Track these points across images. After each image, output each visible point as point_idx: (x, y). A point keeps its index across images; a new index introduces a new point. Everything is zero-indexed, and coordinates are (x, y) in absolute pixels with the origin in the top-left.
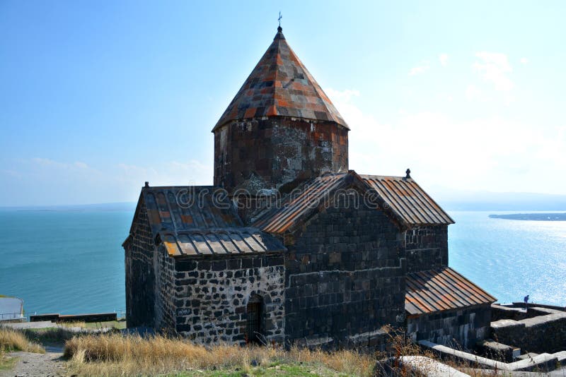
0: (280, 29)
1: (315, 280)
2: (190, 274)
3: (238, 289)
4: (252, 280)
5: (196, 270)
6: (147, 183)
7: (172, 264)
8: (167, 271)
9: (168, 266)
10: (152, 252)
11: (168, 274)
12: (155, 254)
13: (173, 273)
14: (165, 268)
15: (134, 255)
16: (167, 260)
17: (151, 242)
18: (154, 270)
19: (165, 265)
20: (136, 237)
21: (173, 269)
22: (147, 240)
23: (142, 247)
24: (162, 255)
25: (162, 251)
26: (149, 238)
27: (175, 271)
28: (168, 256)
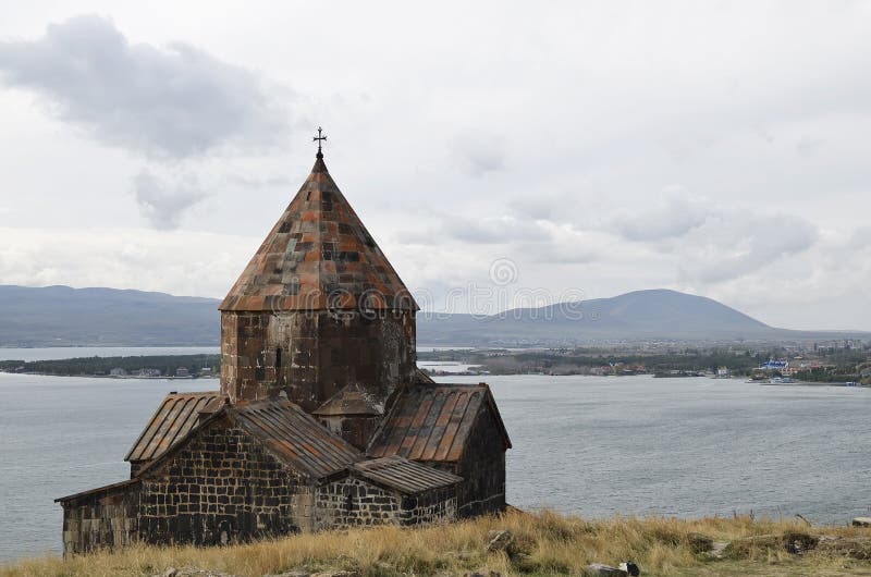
0: (320, 156)
4: (442, 514)
5: (417, 507)
7: (392, 504)
8: (366, 514)
9: (372, 508)
10: (280, 497)
11: (370, 517)
12: (301, 499)
13: (392, 514)
14: (357, 512)
15: (154, 511)
16: (369, 500)
17: (277, 483)
18: (290, 521)
19: (358, 508)
20: (172, 480)
21: (395, 508)
22: (253, 482)
23: (216, 494)
24: (342, 496)
25: (339, 492)
26: (268, 479)
27: (402, 512)
28: (370, 496)
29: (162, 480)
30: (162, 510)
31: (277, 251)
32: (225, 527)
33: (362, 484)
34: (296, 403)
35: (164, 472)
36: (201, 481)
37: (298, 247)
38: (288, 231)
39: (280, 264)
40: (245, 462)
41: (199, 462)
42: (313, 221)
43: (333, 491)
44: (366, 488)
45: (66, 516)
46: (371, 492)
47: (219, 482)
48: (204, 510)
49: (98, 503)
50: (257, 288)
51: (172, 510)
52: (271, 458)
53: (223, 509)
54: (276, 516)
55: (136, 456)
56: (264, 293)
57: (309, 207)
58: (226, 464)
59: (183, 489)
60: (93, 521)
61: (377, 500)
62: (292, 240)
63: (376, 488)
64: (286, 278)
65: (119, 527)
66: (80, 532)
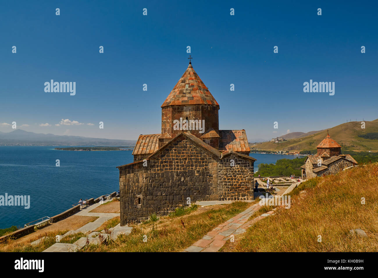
7: (247, 165)
8: (238, 169)
10: (204, 164)
11: (240, 169)
12: (212, 164)
14: (234, 168)
15: (155, 170)
17: (203, 159)
18: (208, 172)
21: (249, 166)
22: (194, 159)
23: (179, 164)
24: (228, 163)
26: (200, 158)
27: (251, 167)
28: (239, 162)
29: (158, 160)
30: (158, 170)
31: (182, 88)
32: (183, 176)
33: (236, 158)
34: (193, 134)
35: (158, 156)
36: (173, 159)
37: (189, 87)
38: (185, 82)
39: (185, 91)
40: (190, 152)
41: (172, 153)
42: (192, 79)
43: (225, 161)
44: (238, 159)
46: (239, 161)
47: (181, 160)
48: (175, 169)
49: (133, 168)
50: (178, 98)
51: (162, 170)
53: (182, 169)
54: (203, 171)
55: (136, 153)
56: (181, 100)
57: (190, 76)
58: (183, 153)
59: (166, 162)
60: (131, 174)
61: (242, 164)
62: (187, 85)
63: (241, 159)
64: (188, 95)
65: (141, 176)
66: (126, 179)
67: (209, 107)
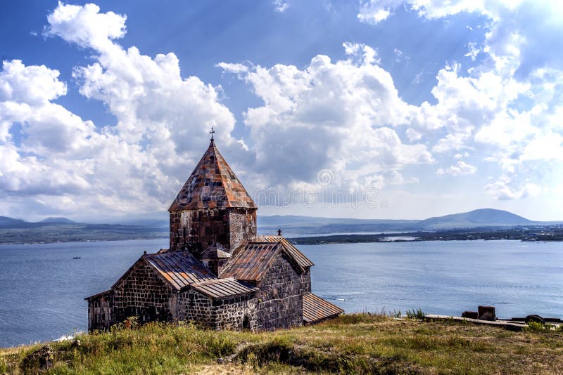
0: (212, 140)
1: (268, 305)
2: (221, 308)
3: (239, 314)
4: (244, 308)
5: (223, 305)
6: (145, 252)
8: (198, 308)
9: (201, 305)
10: (164, 299)
11: (200, 310)
12: (172, 300)
13: (208, 308)
14: (194, 307)
15: (118, 304)
16: (199, 301)
17: (163, 292)
18: (168, 311)
19: (194, 305)
20: (125, 290)
21: (210, 305)
22: (154, 291)
23: (140, 298)
24: (188, 299)
25: (187, 297)
26: (160, 290)
27: (212, 307)
28: (199, 299)
29: (121, 291)
30: (121, 304)
32: (144, 314)
33: (196, 293)
34: (191, 253)
36: (135, 291)
37: (196, 181)
38: (195, 174)
39: (188, 189)
40: (151, 282)
41: (134, 282)
43: (185, 296)
44: (198, 295)
45: (89, 306)
46: (200, 297)
47: (142, 292)
48: (137, 305)
49: (100, 301)
51: (125, 305)
52: (161, 280)
53: (143, 305)
54: (163, 308)
58: (144, 283)
59: (129, 294)
60: (98, 309)
61: (203, 301)
62: (195, 178)
63: (202, 295)
64: (189, 195)
66: (94, 314)
67: (212, 211)
